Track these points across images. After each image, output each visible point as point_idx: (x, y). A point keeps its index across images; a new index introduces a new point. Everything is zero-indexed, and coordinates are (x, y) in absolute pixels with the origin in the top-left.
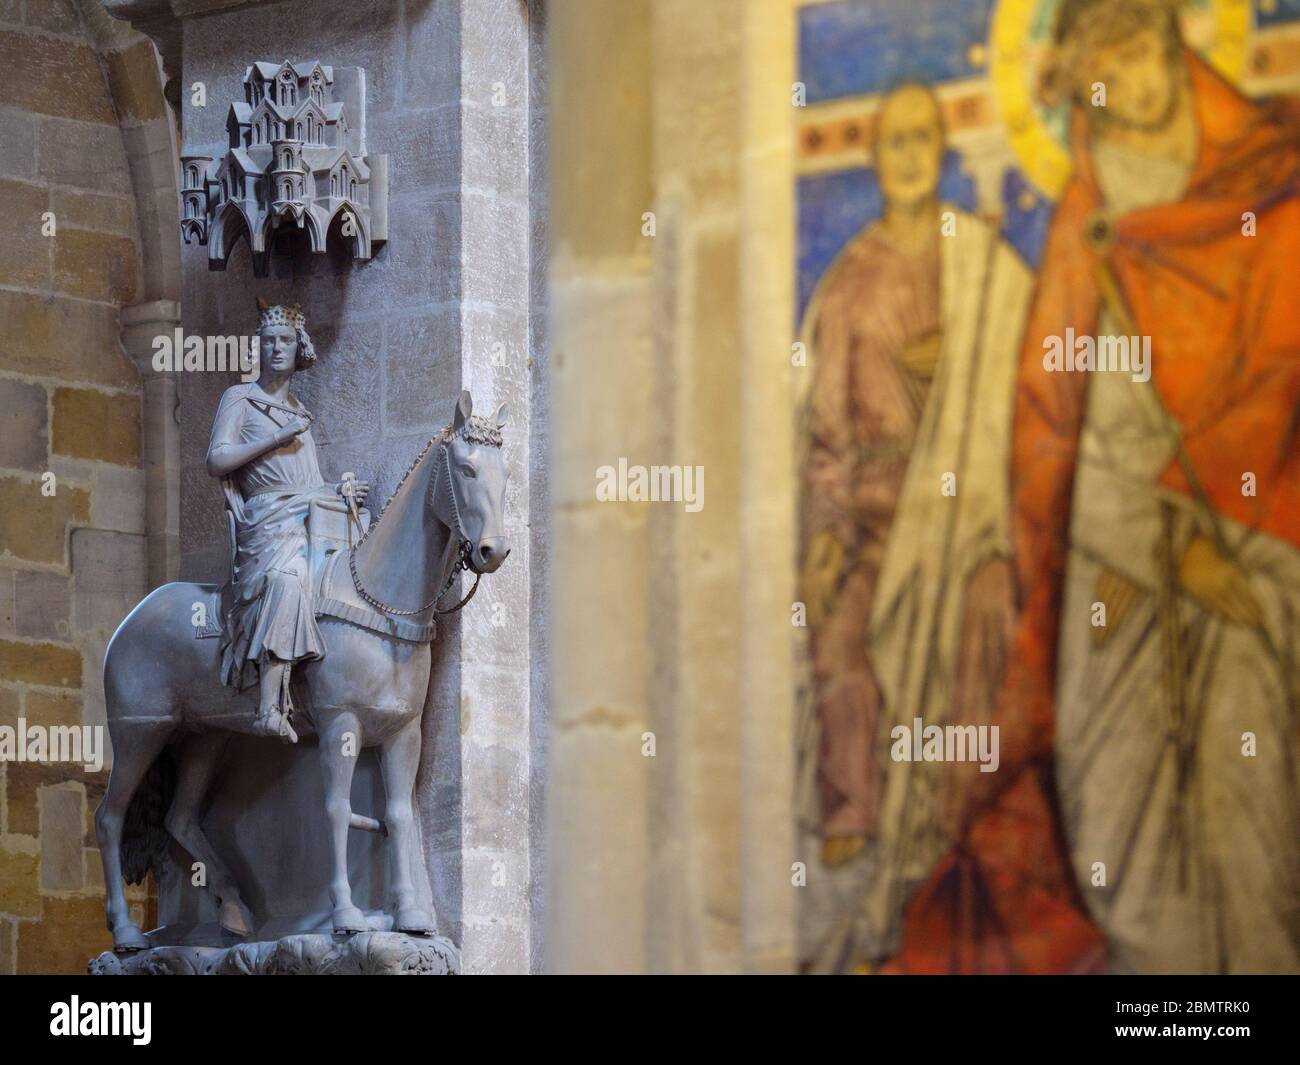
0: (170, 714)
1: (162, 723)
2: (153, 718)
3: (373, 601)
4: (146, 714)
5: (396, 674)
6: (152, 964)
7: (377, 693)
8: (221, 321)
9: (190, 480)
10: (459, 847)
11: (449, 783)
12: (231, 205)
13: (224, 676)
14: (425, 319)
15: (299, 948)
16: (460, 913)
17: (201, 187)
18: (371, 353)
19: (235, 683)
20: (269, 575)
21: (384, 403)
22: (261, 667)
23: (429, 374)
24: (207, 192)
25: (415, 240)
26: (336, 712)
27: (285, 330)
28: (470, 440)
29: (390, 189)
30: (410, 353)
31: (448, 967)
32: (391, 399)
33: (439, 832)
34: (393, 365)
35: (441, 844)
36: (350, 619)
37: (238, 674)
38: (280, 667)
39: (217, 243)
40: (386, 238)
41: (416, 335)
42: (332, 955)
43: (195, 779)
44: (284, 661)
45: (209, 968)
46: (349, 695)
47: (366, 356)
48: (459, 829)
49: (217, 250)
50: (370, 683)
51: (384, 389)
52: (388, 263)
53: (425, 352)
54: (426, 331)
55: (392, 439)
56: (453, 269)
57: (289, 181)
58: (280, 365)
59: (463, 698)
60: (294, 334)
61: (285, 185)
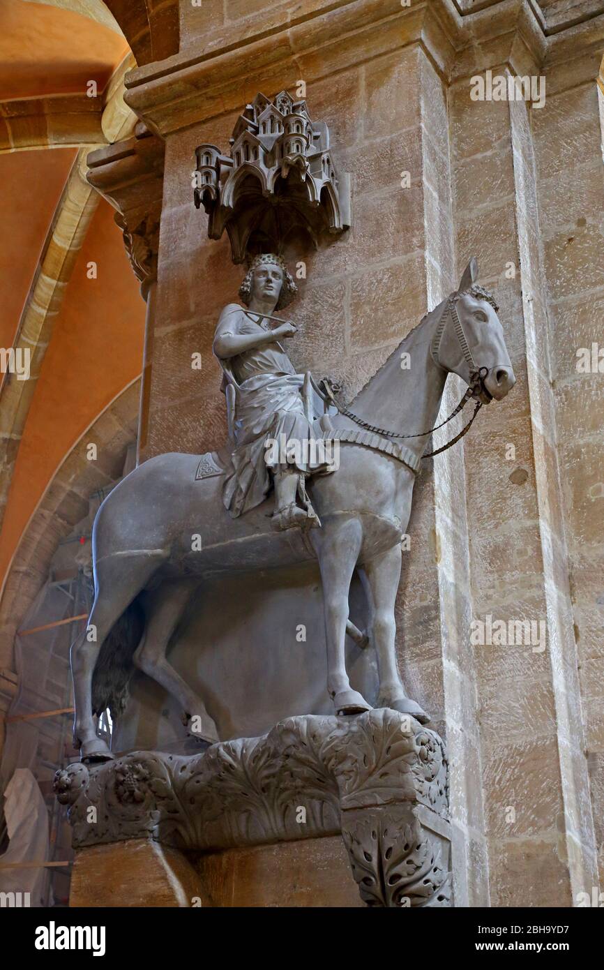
0: (162, 547)
1: (153, 556)
2: (145, 551)
3: (379, 430)
4: (138, 548)
5: (396, 494)
6: (127, 766)
7: (382, 504)
8: (192, 308)
9: (157, 419)
10: (439, 656)
11: (425, 603)
12: (246, 166)
13: (227, 501)
14: (388, 269)
15: (304, 725)
16: (443, 713)
17: (213, 165)
18: (336, 302)
19: (237, 506)
20: (280, 413)
21: (348, 333)
22: (277, 477)
23: (393, 304)
24: (218, 169)
25: (377, 220)
26: (345, 517)
27: (276, 268)
28: (478, 296)
29: (352, 194)
30: (373, 295)
31: (443, 755)
32: (355, 329)
33: (415, 645)
34: (357, 306)
35: (418, 655)
36: (358, 441)
37: (243, 496)
38: (296, 476)
39: (228, 196)
40: (349, 224)
41: (379, 282)
42: (340, 733)
43: (166, 618)
44: (299, 471)
45: (184, 768)
46: (359, 502)
47: (331, 305)
48: (439, 640)
49: (228, 201)
50: (378, 493)
51: (348, 323)
52: (351, 241)
53: (390, 289)
54: (390, 277)
55: (356, 355)
56: (416, 231)
57: (299, 141)
58: (271, 292)
59: (437, 534)
60: (281, 272)
61: (295, 145)
